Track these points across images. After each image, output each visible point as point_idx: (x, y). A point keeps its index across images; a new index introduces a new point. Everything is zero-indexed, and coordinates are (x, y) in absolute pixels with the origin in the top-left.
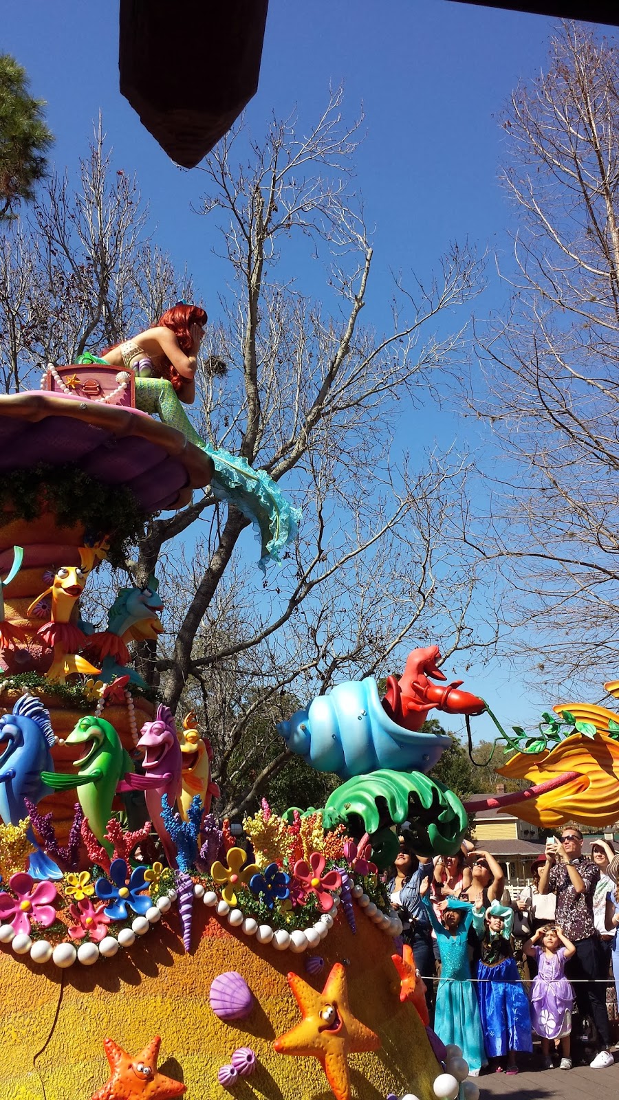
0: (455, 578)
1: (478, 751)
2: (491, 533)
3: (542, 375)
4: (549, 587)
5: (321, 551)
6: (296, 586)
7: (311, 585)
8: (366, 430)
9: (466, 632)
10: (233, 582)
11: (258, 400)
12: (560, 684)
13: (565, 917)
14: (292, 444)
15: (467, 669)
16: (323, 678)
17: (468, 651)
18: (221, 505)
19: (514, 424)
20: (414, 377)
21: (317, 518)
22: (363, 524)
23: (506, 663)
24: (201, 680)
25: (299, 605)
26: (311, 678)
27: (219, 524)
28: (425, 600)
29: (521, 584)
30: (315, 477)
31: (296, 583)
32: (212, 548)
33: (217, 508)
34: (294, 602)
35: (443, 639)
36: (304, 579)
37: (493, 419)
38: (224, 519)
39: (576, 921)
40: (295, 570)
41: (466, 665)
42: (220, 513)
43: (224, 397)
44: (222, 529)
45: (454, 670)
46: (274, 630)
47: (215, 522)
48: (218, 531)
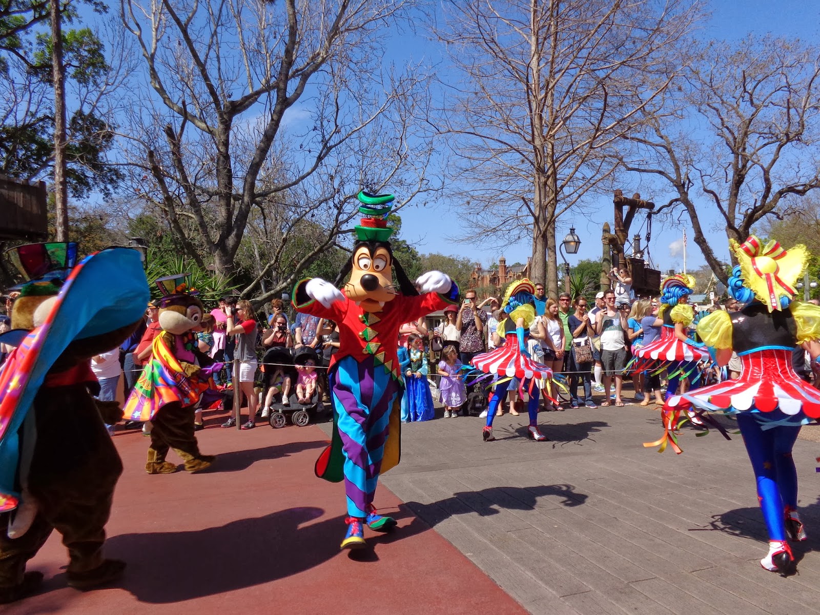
0: (420, 148)
1: (428, 259)
2: (444, 117)
3: (480, 14)
4: (475, 156)
5: (337, 126)
6: (321, 149)
7: (331, 148)
8: (367, 49)
9: (425, 182)
10: (282, 148)
11: (296, 20)
12: (478, 214)
13: (468, 339)
14: (319, 54)
15: (425, 205)
16: (338, 209)
17: (426, 193)
18: (272, 92)
19: (460, 47)
20: (399, 12)
21: (334, 104)
22: (364, 111)
23: (447, 200)
24: (261, 207)
25: (323, 161)
26: (331, 208)
27: (271, 104)
28: (401, 159)
29: (458, 152)
30: (334, 77)
31: (321, 147)
32: (266, 121)
33: (269, 94)
34: (320, 158)
35: (411, 186)
36: (326, 144)
37: (448, 43)
38: (274, 101)
39: (474, 342)
40: (320, 138)
41: (424, 202)
42: (271, 97)
43: (273, 20)
44: (273, 108)
45: (417, 205)
46: (307, 176)
47: (268, 103)
48: (270, 109)
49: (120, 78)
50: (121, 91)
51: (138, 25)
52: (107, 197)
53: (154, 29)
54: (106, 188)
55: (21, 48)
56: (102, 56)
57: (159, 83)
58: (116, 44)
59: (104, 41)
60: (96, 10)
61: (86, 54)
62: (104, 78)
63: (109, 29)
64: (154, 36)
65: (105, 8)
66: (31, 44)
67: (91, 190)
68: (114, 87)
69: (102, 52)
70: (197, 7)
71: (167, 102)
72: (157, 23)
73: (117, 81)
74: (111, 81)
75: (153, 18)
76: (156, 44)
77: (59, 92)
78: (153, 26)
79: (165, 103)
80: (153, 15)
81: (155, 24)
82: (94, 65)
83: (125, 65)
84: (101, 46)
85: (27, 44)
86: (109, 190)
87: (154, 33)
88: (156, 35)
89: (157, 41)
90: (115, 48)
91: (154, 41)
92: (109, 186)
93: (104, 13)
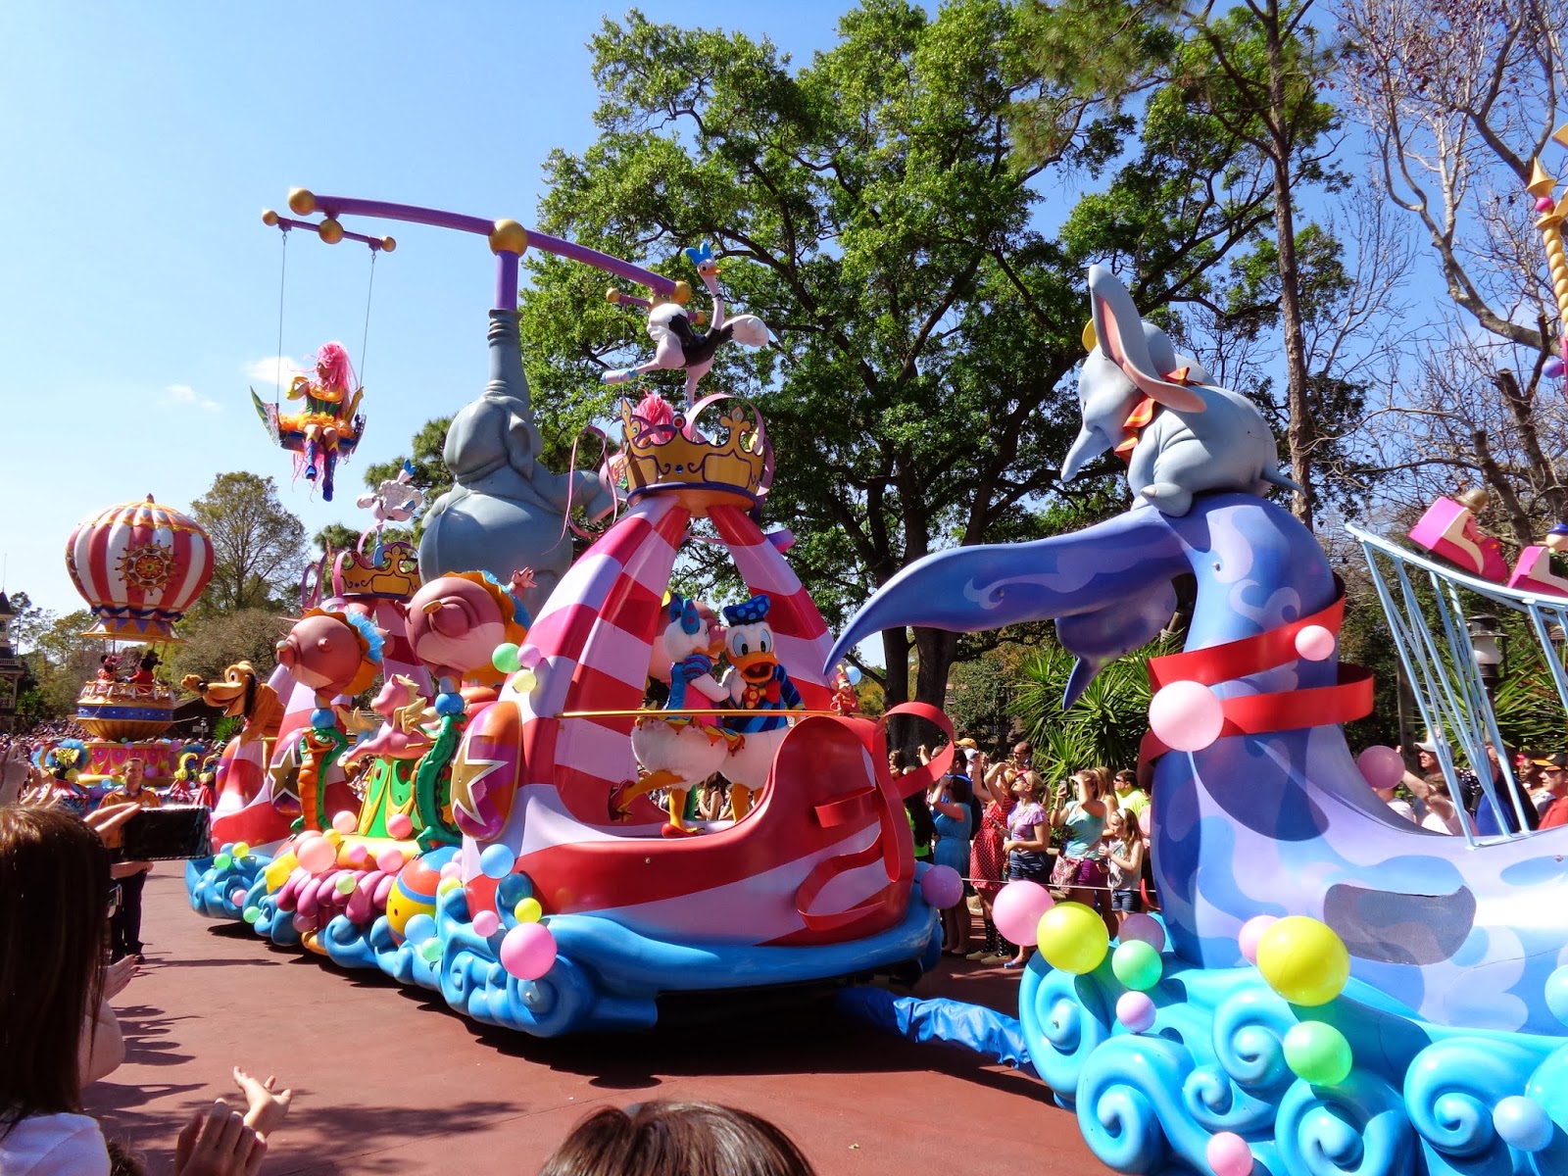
49: (1375, 296)
50: (1379, 320)
51: (1418, 192)
52: (1351, 517)
53: (1446, 189)
54: (1350, 501)
55: (1208, 291)
56: (1339, 265)
57: (1469, 289)
58: (1366, 236)
59: (1342, 236)
60: (1330, 189)
61: (1310, 268)
62: (1343, 303)
63: (1353, 215)
64: (1448, 202)
65: (1345, 181)
66: (1223, 280)
67: (1321, 507)
68: (1364, 314)
69: (1337, 258)
70: (1552, 117)
71: (1487, 323)
72: (1453, 175)
73: (1370, 303)
74: (1358, 305)
75: (1442, 169)
76: (1453, 214)
77: (1294, 356)
78: (1445, 182)
79: (1482, 325)
80: (1442, 163)
81: (1448, 178)
82: (1324, 285)
83: (1383, 271)
84: (1336, 248)
85: (1218, 283)
86: (1356, 504)
87: (1447, 196)
88: (1452, 198)
89: (1455, 207)
90: (1364, 243)
91: (1449, 209)
92: (1356, 498)
93: (1344, 189)
